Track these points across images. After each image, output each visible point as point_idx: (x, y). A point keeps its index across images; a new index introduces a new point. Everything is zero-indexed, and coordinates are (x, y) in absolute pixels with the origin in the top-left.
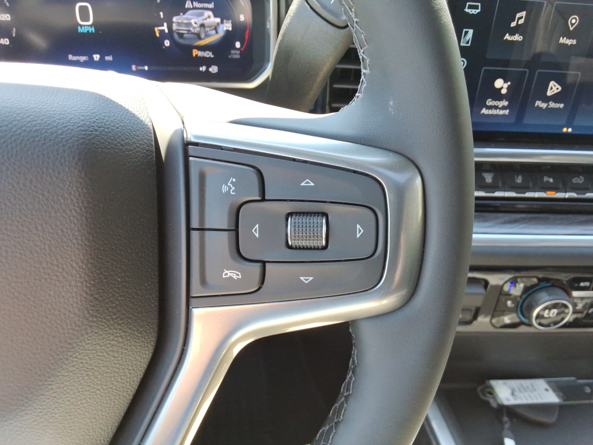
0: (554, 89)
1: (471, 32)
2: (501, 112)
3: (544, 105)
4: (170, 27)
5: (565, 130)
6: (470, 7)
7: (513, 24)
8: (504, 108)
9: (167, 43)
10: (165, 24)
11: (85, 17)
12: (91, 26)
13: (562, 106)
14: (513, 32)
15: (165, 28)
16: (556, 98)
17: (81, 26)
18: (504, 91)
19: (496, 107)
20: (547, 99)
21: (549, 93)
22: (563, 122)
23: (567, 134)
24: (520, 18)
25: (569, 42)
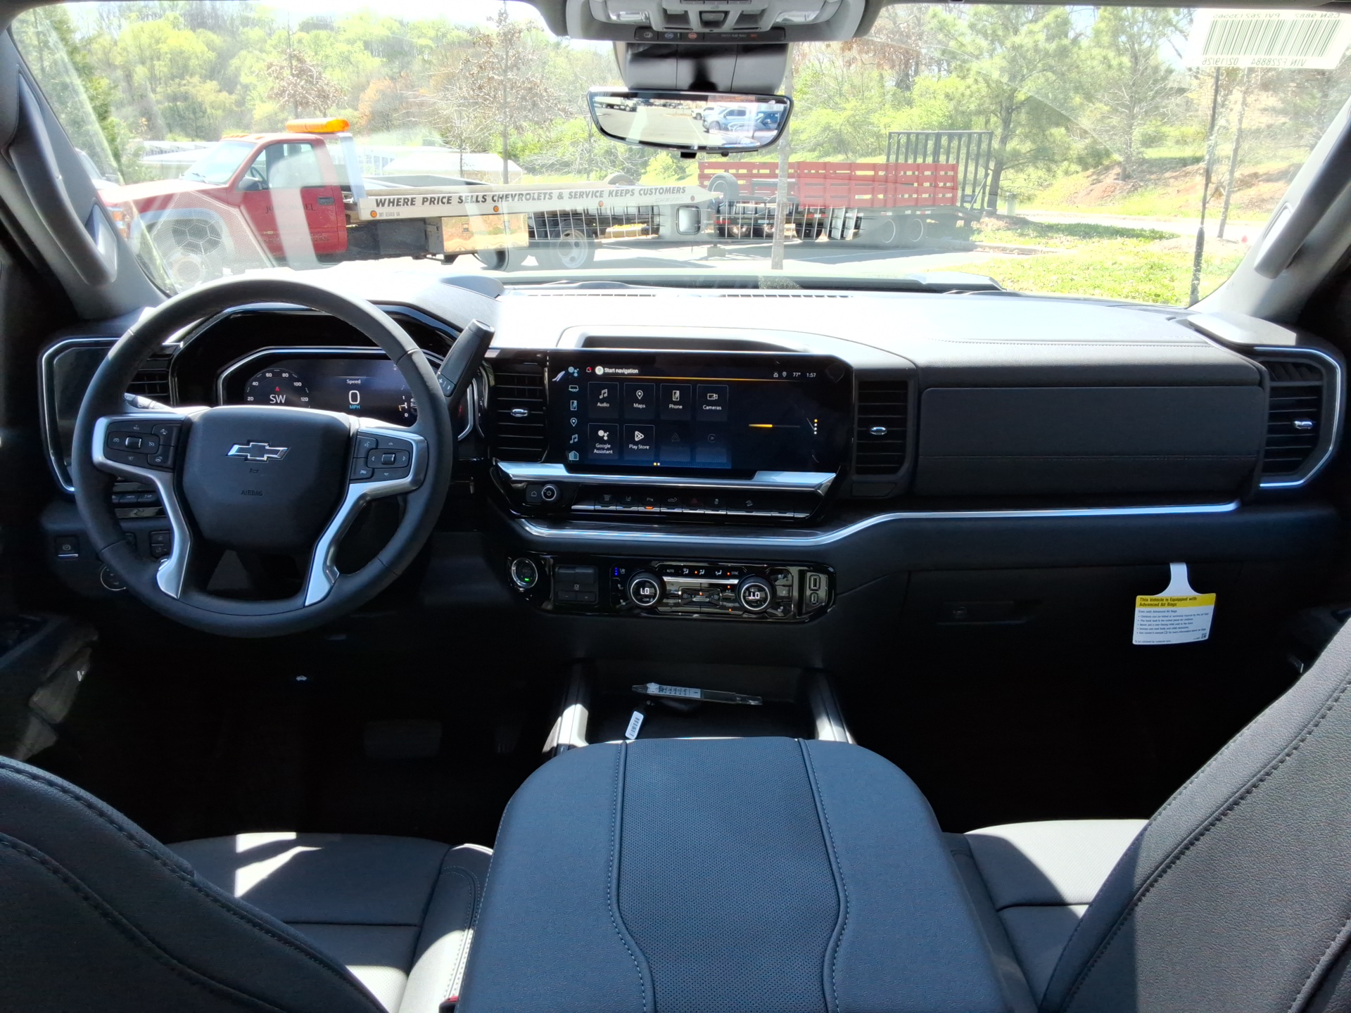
0: (639, 436)
1: (575, 402)
2: (608, 452)
3: (635, 447)
4: (409, 405)
5: (655, 464)
6: (572, 388)
7: (601, 397)
8: (608, 449)
9: (406, 415)
10: (406, 403)
11: (354, 398)
12: (358, 405)
13: (648, 447)
14: (602, 401)
15: (405, 405)
16: (641, 442)
17: (352, 405)
18: (606, 438)
19: (603, 449)
20: (636, 443)
21: (636, 439)
22: (653, 459)
23: (657, 467)
24: (605, 393)
25: (641, 406)
